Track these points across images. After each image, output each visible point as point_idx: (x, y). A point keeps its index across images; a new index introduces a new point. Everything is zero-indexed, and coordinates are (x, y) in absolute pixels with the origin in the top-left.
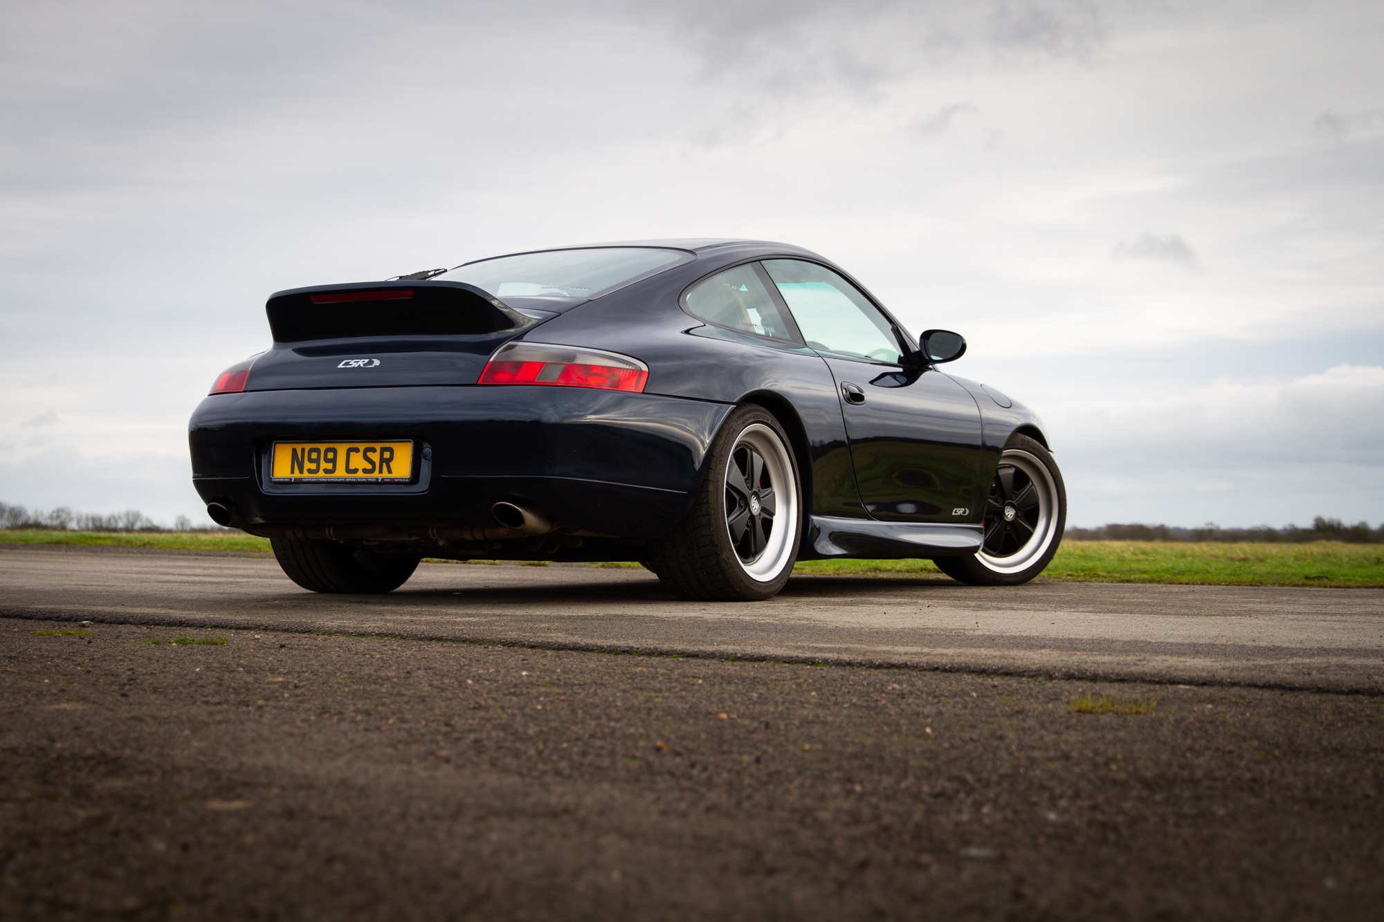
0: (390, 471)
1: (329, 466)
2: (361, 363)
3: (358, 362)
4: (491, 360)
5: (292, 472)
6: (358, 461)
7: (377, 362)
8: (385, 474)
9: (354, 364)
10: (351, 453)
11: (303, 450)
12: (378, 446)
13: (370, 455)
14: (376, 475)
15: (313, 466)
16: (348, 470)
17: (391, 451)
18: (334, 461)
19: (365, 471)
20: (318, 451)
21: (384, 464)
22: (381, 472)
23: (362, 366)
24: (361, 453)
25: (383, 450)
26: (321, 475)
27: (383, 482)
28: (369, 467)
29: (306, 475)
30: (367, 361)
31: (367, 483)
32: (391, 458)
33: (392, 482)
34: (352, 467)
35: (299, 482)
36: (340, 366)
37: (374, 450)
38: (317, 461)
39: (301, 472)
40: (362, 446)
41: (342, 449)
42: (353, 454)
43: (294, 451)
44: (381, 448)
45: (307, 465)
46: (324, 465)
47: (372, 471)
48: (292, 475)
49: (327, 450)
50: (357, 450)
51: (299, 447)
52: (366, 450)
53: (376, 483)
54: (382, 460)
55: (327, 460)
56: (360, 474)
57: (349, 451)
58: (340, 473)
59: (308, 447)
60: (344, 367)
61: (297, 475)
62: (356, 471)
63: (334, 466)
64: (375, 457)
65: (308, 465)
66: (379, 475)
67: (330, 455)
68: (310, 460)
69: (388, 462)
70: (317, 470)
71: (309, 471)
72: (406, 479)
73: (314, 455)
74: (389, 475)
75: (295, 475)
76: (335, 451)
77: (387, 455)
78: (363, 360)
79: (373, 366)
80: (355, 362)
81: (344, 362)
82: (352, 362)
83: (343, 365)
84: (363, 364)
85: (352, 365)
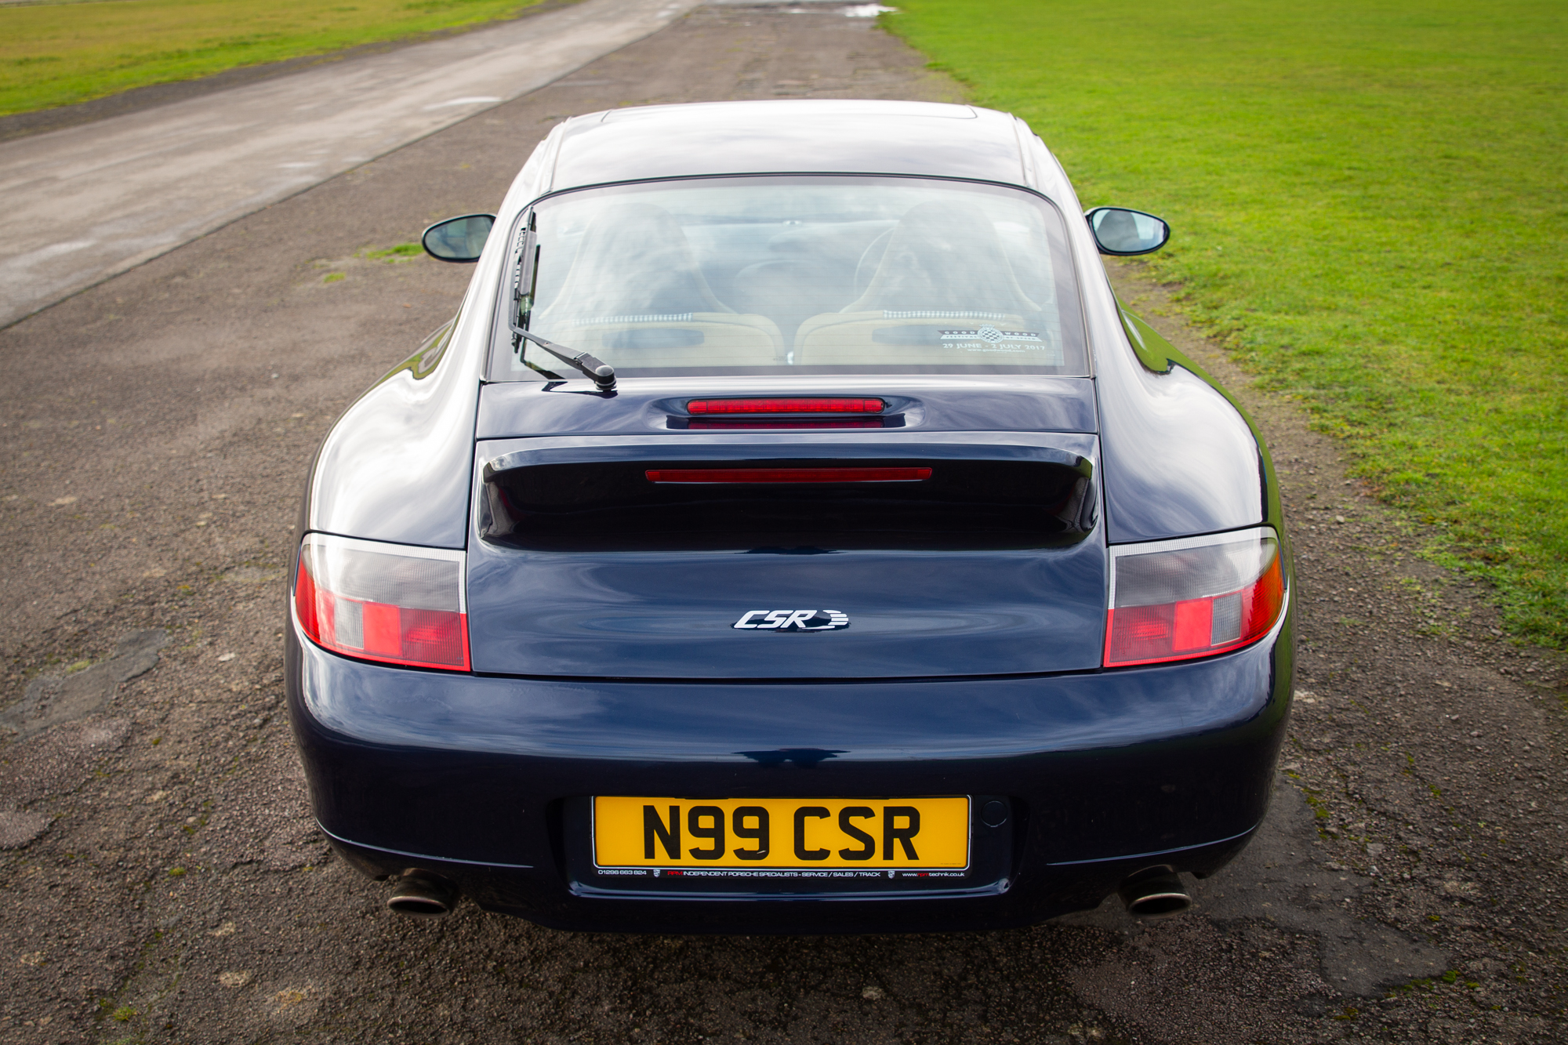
0: (911, 854)
1: (752, 844)
2: (797, 617)
3: (788, 616)
4: (1111, 606)
5: (650, 853)
6: (824, 833)
7: (839, 618)
8: (900, 859)
9: (776, 618)
10: (807, 819)
11: (674, 811)
12: (878, 806)
13: (856, 821)
14: (877, 860)
15: (708, 844)
16: (800, 851)
17: (914, 815)
18: (763, 833)
19: (846, 854)
20: (718, 814)
21: (897, 842)
22: (888, 854)
23: (801, 625)
24: (834, 819)
25: (890, 813)
26: (729, 859)
27: (901, 880)
28: (858, 846)
29: (686, 859)
30: (811, 614)
31: (859, 882)
32: (915, 828)
33: (923, 879)
34: (810, 845)
35: (672, 879)
36: (741, 624)
37: (868, 813)
38: (718, 833)
39: (674, 852)
40: (835, 806)
41: (781, 812)
42: (810, 822)
43: (650, 814)
44: (886, 809)
45: (688, 841)
46: (732, 841)
47: (868, 853)
48: (650, 862)
49: (739, 814)
50: (823, 813)
51: (662, 806)
52: (845, 815)
53: (881, 881)
54: (890, 833)
55: (741, 832)
56: (834, 860)
57: (800, 816)
58: (781, 856)
59: (686, 806)
60: (753, 626)
61: (663, 861)
62: (823, 854)
63: (765, 845)
64: (874, 827)
65: (691, 842)
66: (888, 863)
67: (751, 822)
68: (696, 831)
69: (906, 836)
70: (718, 852)
71: (697, 853)
72: (959, 872)
73: (706, 822)
74: (913, 863)
75: (662, 857)
76: (763, 815)
77: (902, 822)
78: (798, 612)
79: (831, 625)
80: (779, 616)
81: (749, 615)
82: (772, 616)
83: (748, 622)
84: (804, 622)
85: (772, 622)
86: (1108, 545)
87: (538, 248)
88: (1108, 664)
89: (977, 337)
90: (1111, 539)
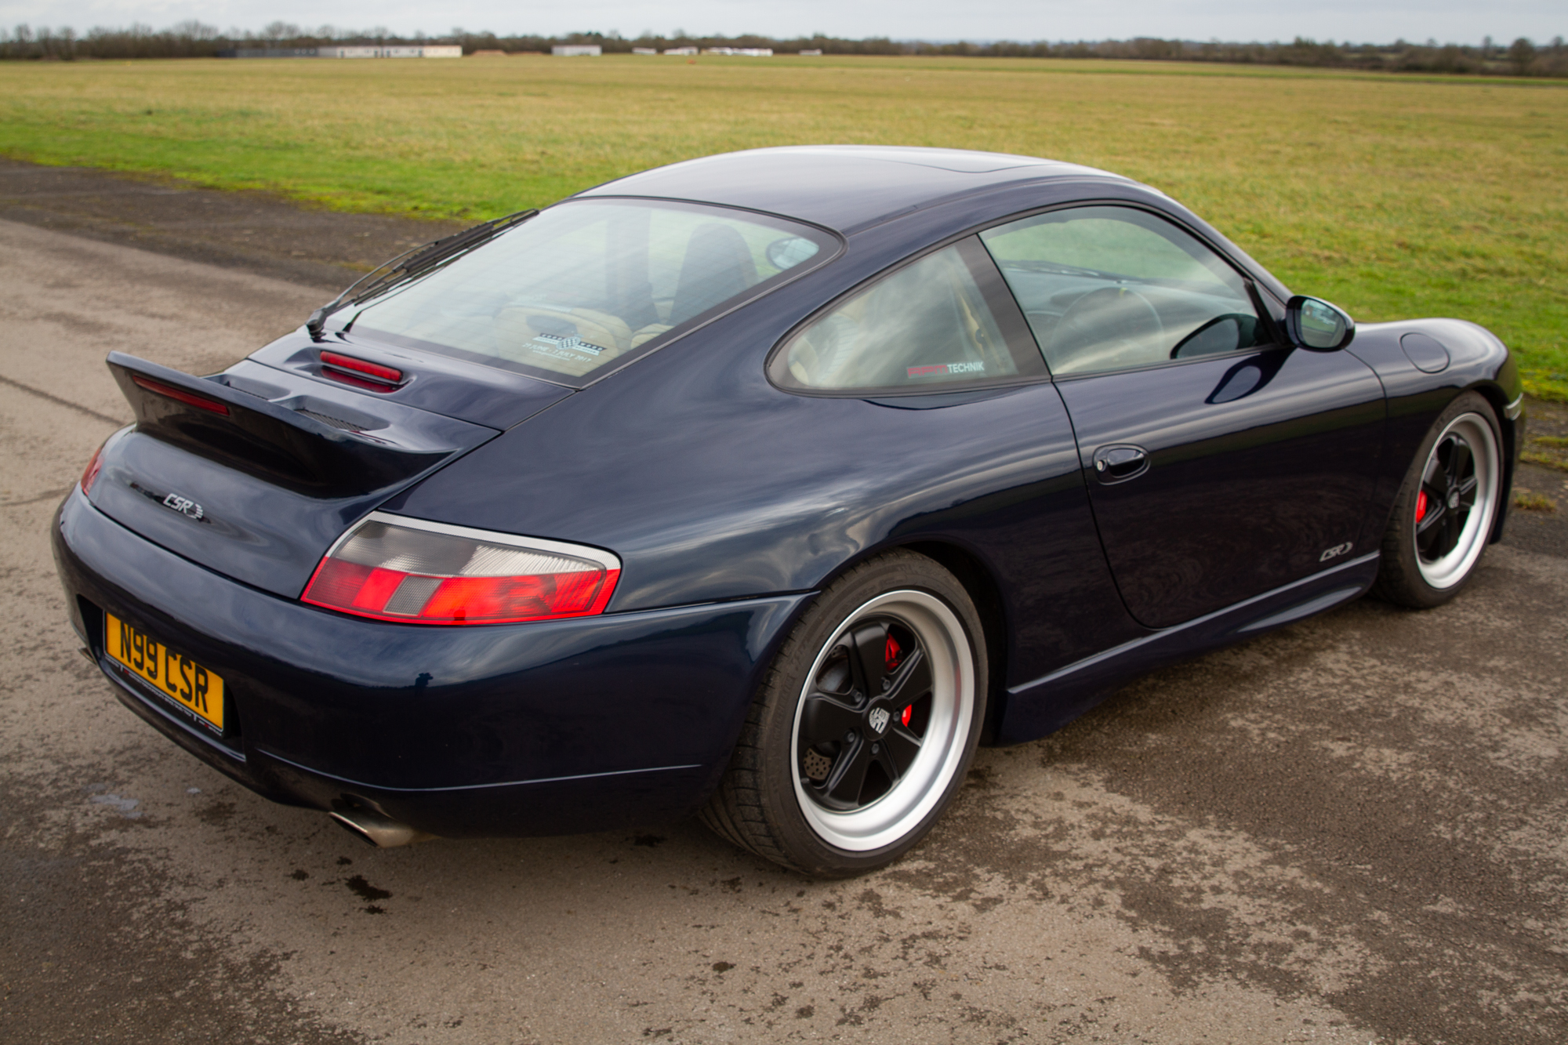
0: (206, 710)
1: (152, 666)
2: (186, 505)
4: (329, 554)
5: (122, 655)
6: (176, 674)
7: (199, 512)
8: (200, 710)
9: (180, 503)
10: (170, 659)
11: (129, 629)
12: (193, 662)
13: (186, 668)
14: (193, 704)
15: (138, 657)
16: (168, 684)
17: (205, 677)
18: (154, 658)
19: (181, 693)
20: (141, 636)
21: (200, 693)
22: (196, 703)
23: (185, 511)
24: (179, 664)
25: (198, 671)
26: (144, 673)
27: (198, 725)
28: (187, 690)
29: (132, 665)
30: (191, 504)
31: (184, 715)
32: (206, 689)
33: (204, 728)
34: (172, 681)
35: (126, 675)
37: (189, 666)
38: (142, 652)
39: (129, 660)
40: (180, 655)
41: (162, 648)
42: (171, 662)
43: (123, 628)
44: (196, 667)
45: (133, 652)
46: (147, 661)
47: (189, 698)
48: (121, 660)
49: (149, 643)
50: (175, 657)
51: (126, 626)
52: (184, 662)
53: (191, 720)
54: (198, 687)
55: (149, 656)
56: (178, 695)
57: (168, 656)
58: (160, 682)
59: (133, 630)
60: (169, 504)
62: (173, 687)
63: (156, 670)
64: (191, 677)
65: (135, 654)
66: (196, 709)
67: (152, 650)
68: (136, 647)
69: (204, 692)
70: (142, 665)
71: (136, 663)
72: (219, 733)
73: (139, 641)
74: (204, 715)
75: (125, 660)
76: (156, 646)
77: (201, 680)
78: (187, 502)
79: (196, 516)
81: (170, 496)
83: (168, 502)
84: (187, 509)
85: (176, 505)
86: (375, 510)
88: (304, 598)
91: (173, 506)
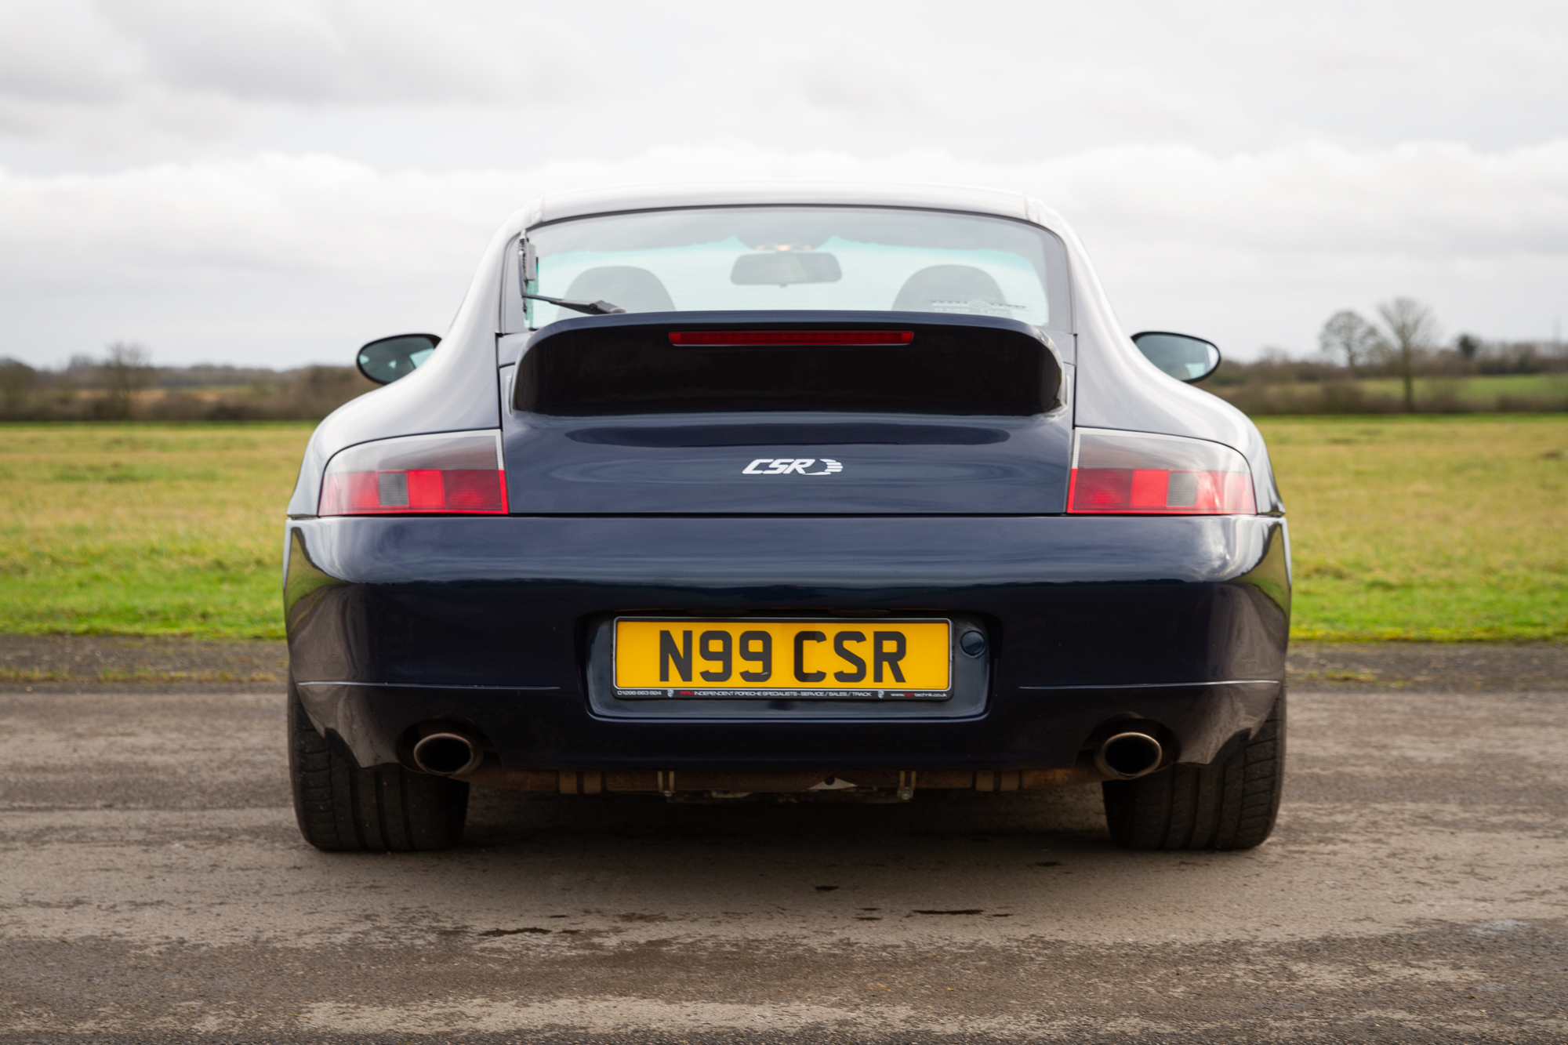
0: (899, 677)
1: (756, 667)
2: (798, 466)
3: (789, 464)
4: (1075, 466)
5: (664, 676)
6: (821, 657)
7: (834, 466)
8: (889, 683)
9: (781, 467)
10: (806, 643)
11: (688, 636)
12: (868, 630)
13: (849, 645)
14: (868, 684)
15: (717, 667)
16: (800, 675)
17: (900, 639)
18: (766, 657)
19: (841, 676)
20: (726, 637)
21: (886, 665)
22: (878, 677)
23: (801, 471)
24: (829, 643)
25: (879, 638)
26: (735, 683)
27: (889, 699)
28: (851, 669)
29: (697, 683)
31: (852, 700)
32: (901, 652)
33: (910, 699)
34: (809, 668)
35: (683, 697)
36: (750, 470)
37: (859, 637)
38: (725, 656)
39: (686, 675)
40: (830, 630)
41: (783, 635)
42: (808, 645)
43: (666, 637)
44: (876, 634)
45: (699, 664)
46: (739, 664)
47: (860, 676)
48: (664, 684)
49: (746, 637)
50: (819, 637)
51: (677, 630)
52: (840, 638)
53: (873, 700)
54: (880, 656)
55: (747, 655)
56: (830, 684)
57: (800, 639)
58: (783, 679)
59: (698, 629)
60: (759, 472)
61: (675, 682)
62: (820, 676)
63: (768, 667)
64: (865, 651)
65: (701, 665)
66: (878, 685)
67: (756, 646)
68: (707, 655)
69: (895, 659)
70: (726, 674)
71: (707, 676)
72: (941, 693)
73: (716, 646)
74: (900, 686)
75: (675, 679)
76: (766, 638)
77: (890, 647)
78: (799, 461)
79: (827, 472)
80: (782, 464)
81: (756, 462)
82: (775, 463)
83: (756, 469)
84: (804, 469)
85: (775, 469)
86: (1074, 426)
87: (537, 259)
88: (1070, 511)
89: (967, 305)
90: (1077, 423)
91: (767, 472)
